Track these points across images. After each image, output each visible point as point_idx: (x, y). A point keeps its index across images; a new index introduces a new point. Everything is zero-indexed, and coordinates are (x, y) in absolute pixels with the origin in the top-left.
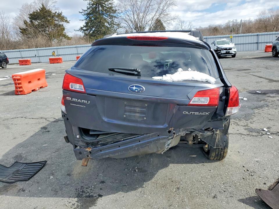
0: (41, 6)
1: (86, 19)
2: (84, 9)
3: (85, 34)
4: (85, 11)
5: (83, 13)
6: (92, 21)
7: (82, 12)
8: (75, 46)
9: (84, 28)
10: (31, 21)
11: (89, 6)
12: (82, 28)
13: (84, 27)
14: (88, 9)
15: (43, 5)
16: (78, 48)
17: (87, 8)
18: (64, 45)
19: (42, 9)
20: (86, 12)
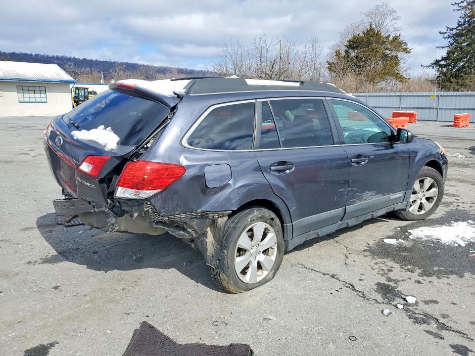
0: (368, 27)
1: (451, 44)
2: (450, 27)
3: (441, 72)
4: (452, 30)
5: (446, 35)
6: (461, 48)
7: (445, 33)
8: (398, 94)
9: (443, 63)
10: (347, 52)
11: (462, 20)
12: (437, 62)
13: (442, 60)
14: (460, 25)
15: (371, 25)
16: (402, 98)
17: (458, 24)
18: (369, 92)
19: (367, 31)
20: (455, 31)
